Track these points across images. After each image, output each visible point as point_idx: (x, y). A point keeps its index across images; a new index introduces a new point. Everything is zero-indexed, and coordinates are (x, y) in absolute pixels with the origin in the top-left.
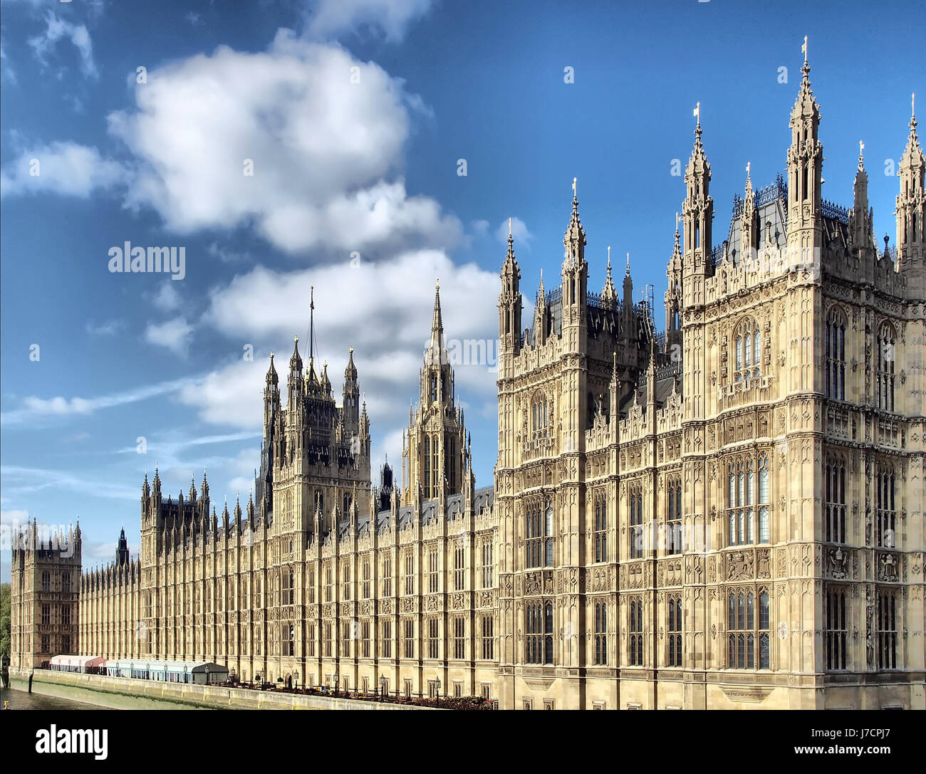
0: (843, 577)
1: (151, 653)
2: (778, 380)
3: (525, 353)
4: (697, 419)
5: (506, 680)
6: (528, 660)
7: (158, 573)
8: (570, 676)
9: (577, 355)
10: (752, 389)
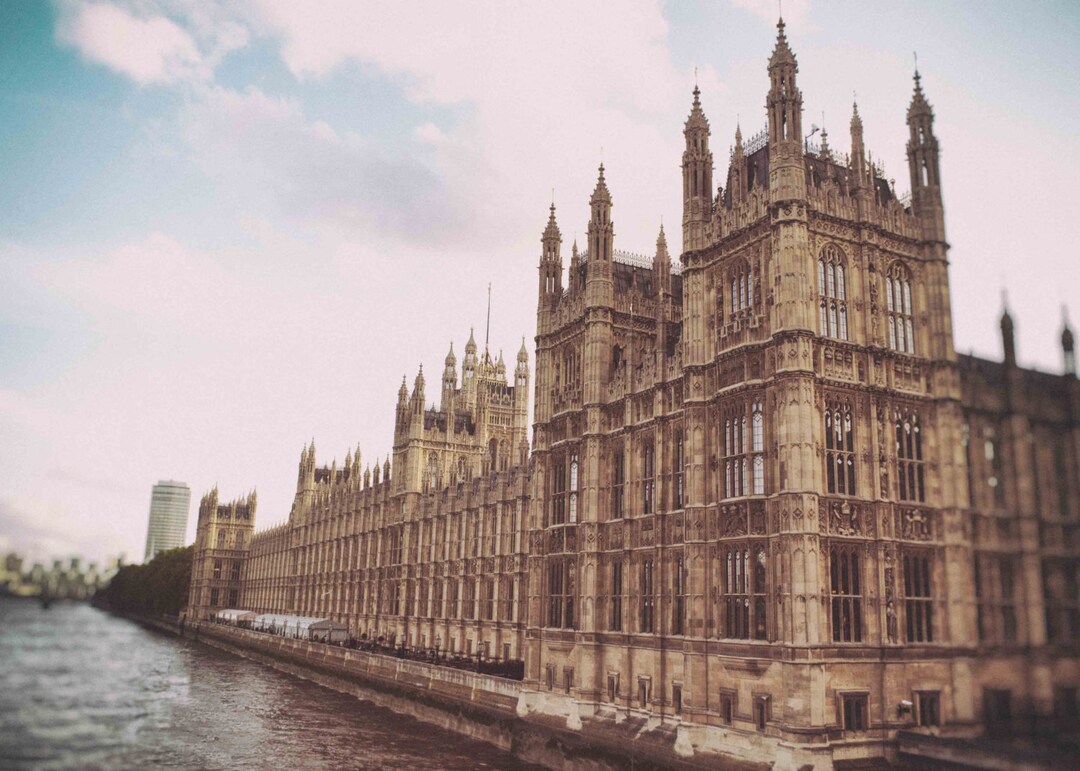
0: (852, 534)
2: (769, 319)
4: (695, 363)
5: (532, 644)
6: (551, 623)
8: (584, 642)
10: (742, 329)
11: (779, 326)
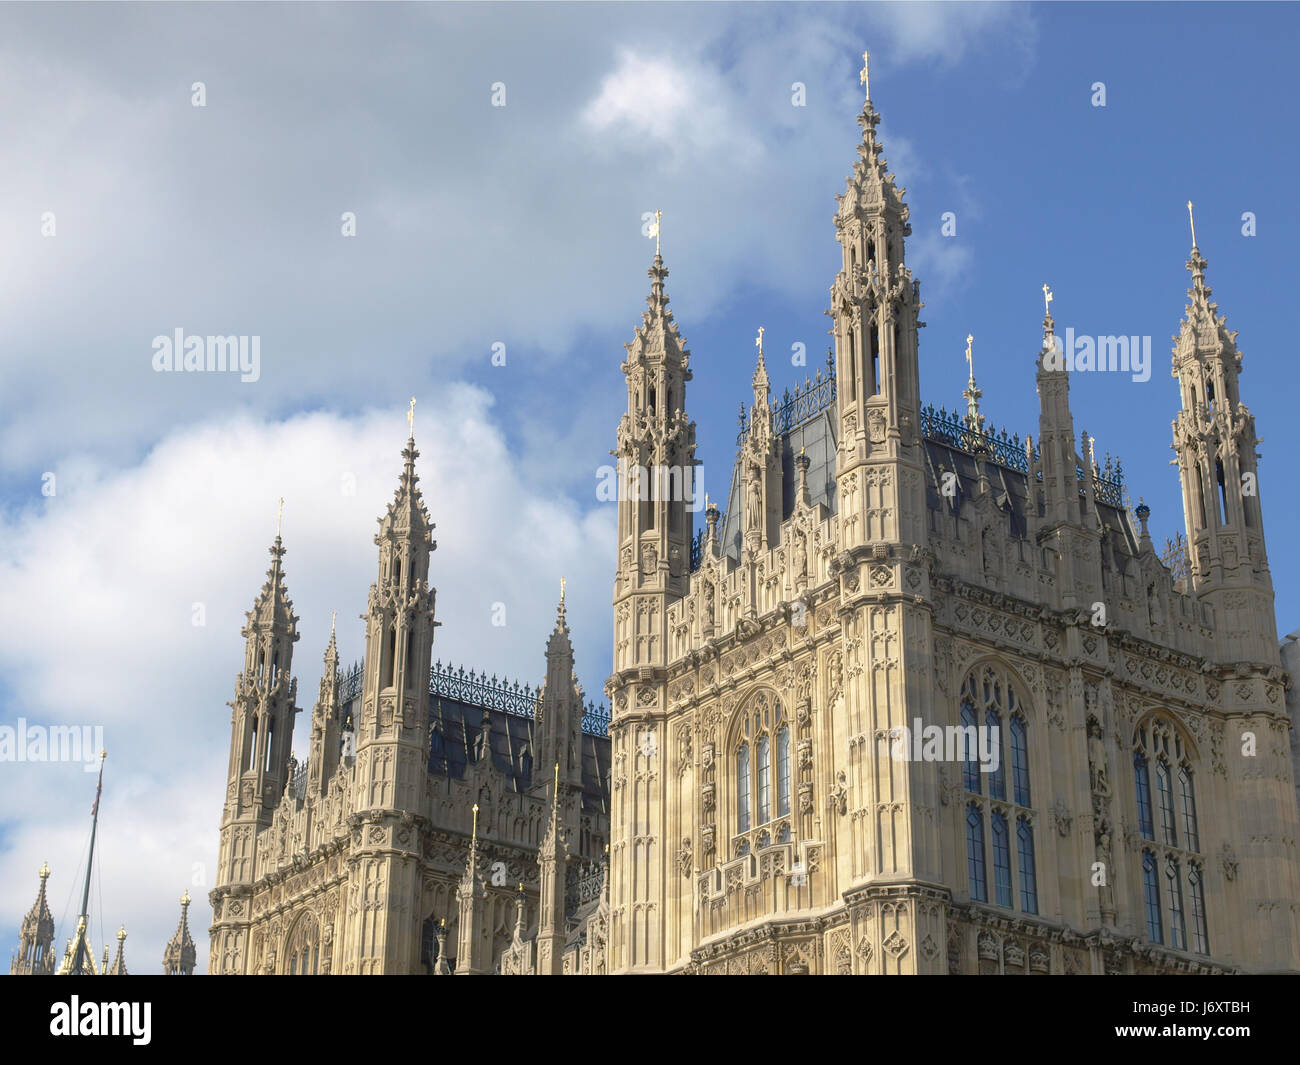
2: (834, 852)
3: (282, 819)
9: (386, 815)
10: (765, 876)
11: (859, 871)
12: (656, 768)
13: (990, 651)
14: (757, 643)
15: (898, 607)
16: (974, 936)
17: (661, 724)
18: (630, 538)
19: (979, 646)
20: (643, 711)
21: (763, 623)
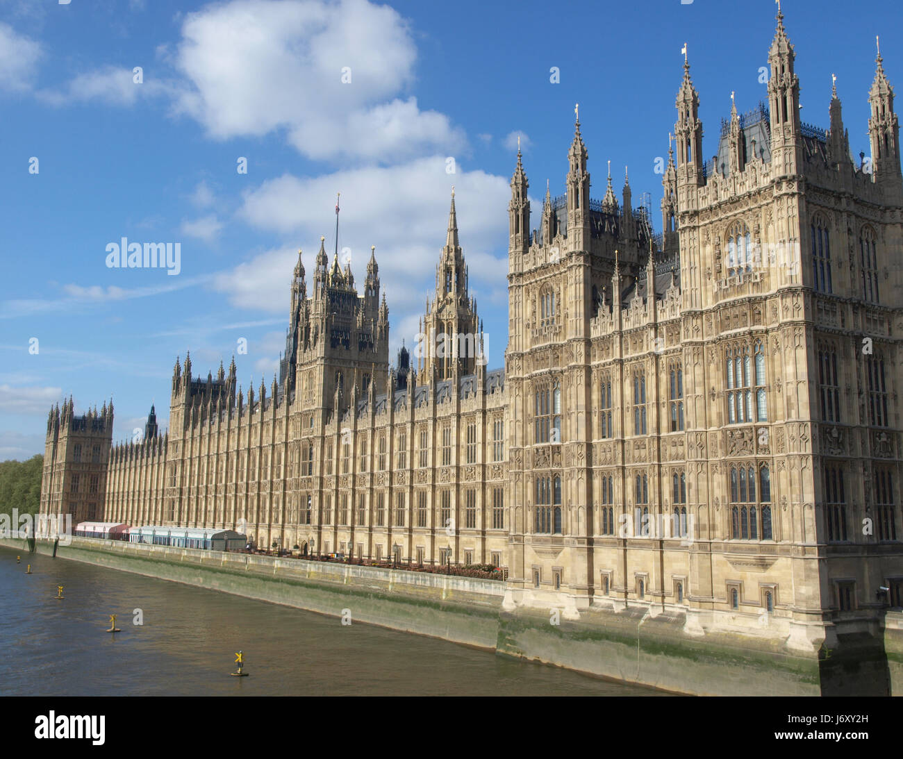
0: (839, 453)
1: (173, 520)
2: (769, 275)
3: (533, 251)
4: (694, 309)
5: (515, 548)
6: (537, 529)
7: (184, 446)
8: (578, 546)
9: (581, 252)
10: (745, 282)
11: (783, 283)
12: (696, 244)
13: (819, 208)
14: (737, 204)
15: (796, 196)
16: (816, 301)
17: (697, 229)
18: (683, 165)
19: (817, 207)
20: (691, 225)
21: (739, 197)
